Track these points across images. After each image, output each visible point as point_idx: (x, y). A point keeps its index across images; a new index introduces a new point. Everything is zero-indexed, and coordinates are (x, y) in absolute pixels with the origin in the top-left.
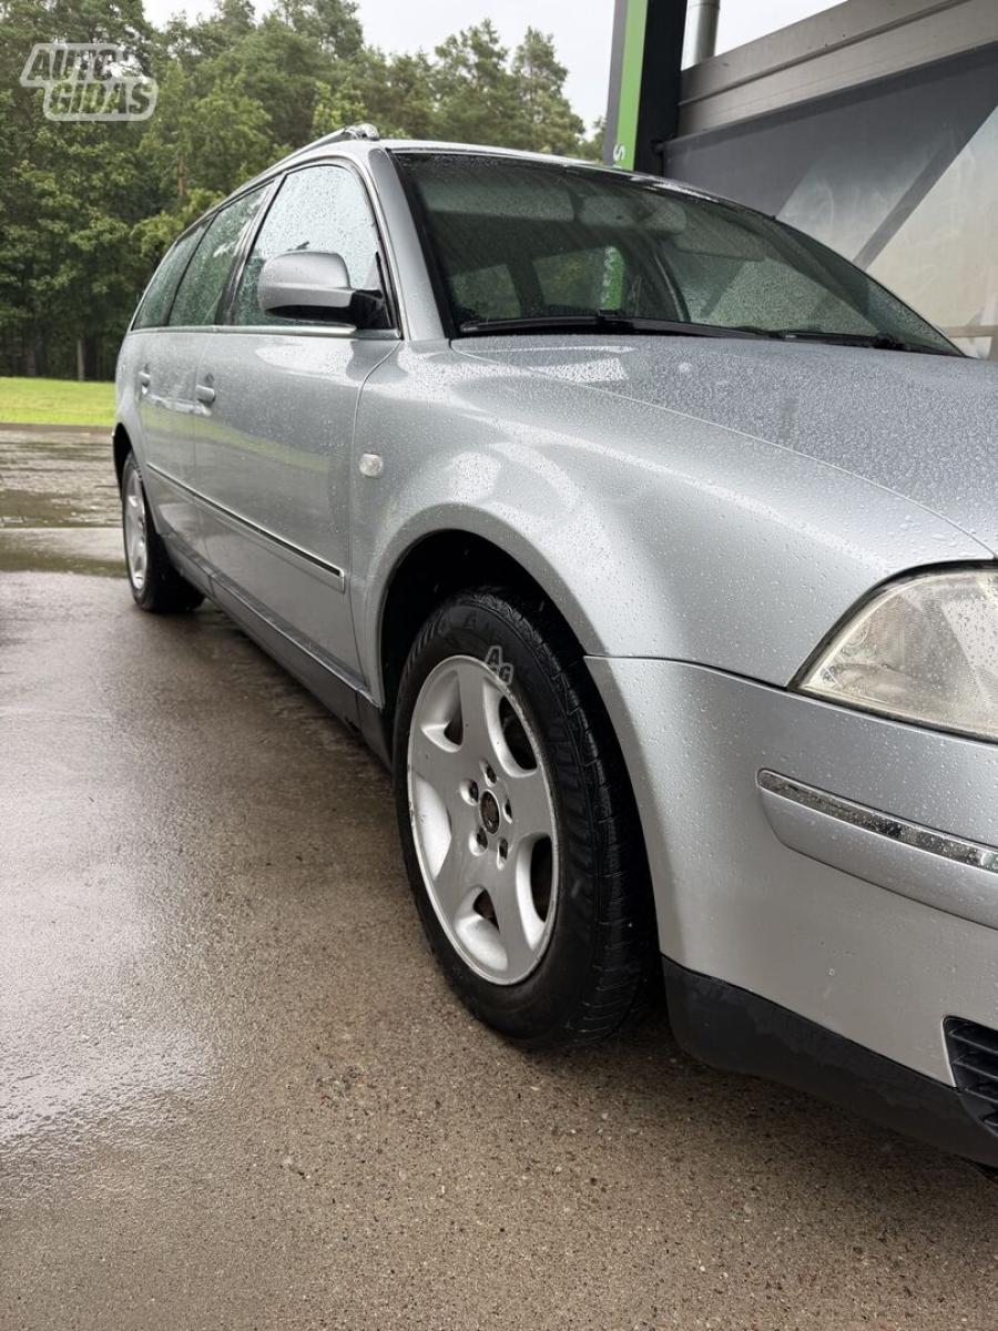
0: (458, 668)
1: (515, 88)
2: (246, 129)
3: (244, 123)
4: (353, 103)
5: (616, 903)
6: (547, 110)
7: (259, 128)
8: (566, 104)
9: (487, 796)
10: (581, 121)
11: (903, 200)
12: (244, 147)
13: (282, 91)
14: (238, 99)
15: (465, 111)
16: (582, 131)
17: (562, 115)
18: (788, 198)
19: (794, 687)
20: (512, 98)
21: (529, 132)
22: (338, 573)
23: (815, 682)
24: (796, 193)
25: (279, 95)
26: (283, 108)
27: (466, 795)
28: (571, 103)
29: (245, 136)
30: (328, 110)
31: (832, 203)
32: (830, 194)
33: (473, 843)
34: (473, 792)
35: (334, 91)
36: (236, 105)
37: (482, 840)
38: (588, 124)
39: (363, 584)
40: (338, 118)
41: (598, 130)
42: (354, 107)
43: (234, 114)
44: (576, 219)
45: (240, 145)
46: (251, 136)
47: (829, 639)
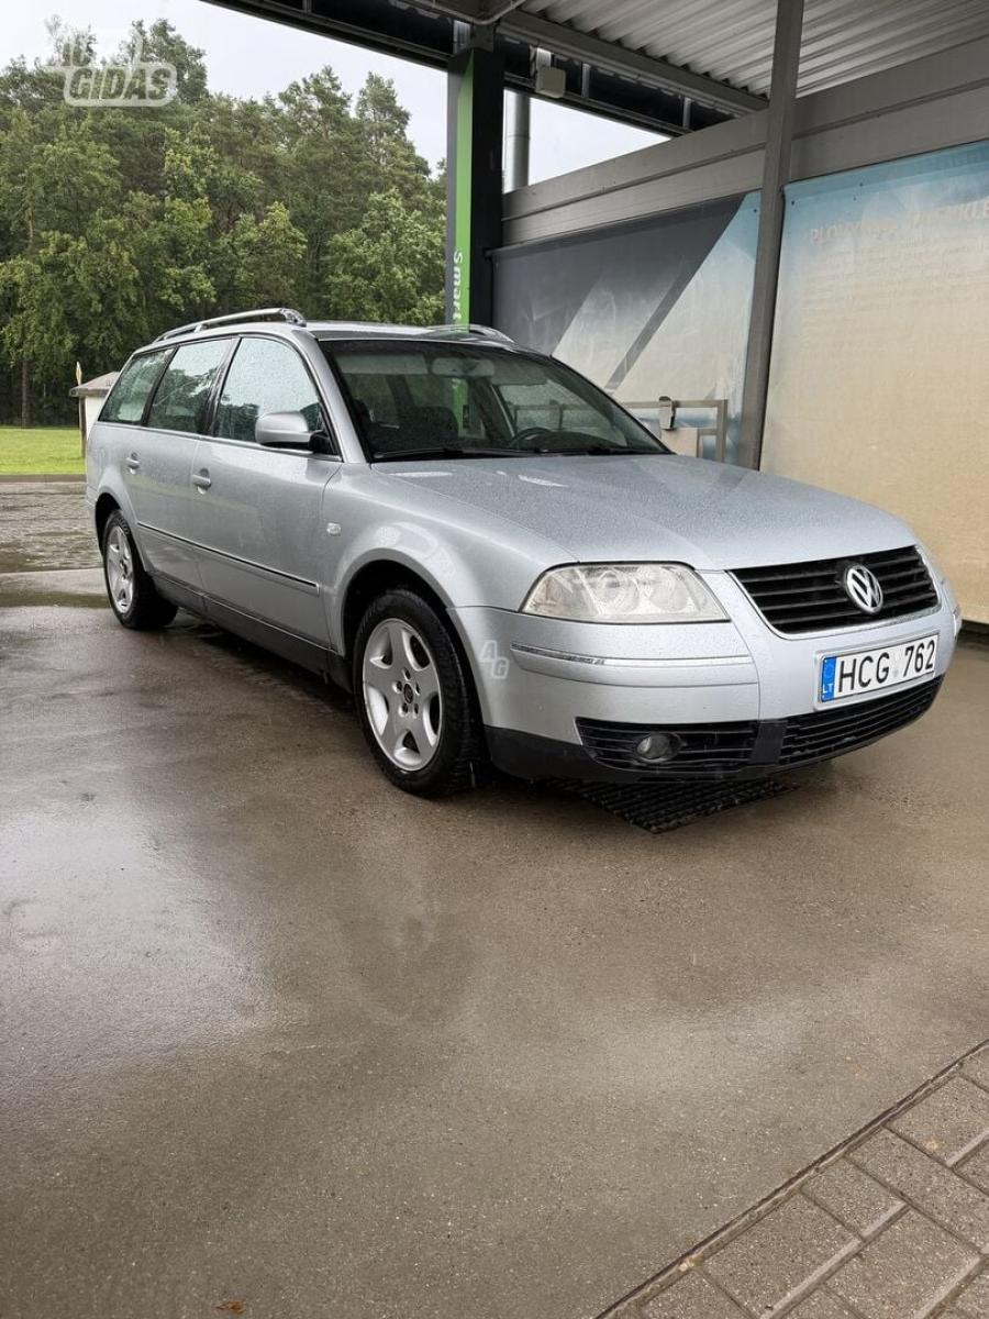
0: (388, 625)
1: (360, 132)
2: (96, 174)
3: (93, 168)
4: (202, 148)
5: (466, 711)
6: (393, 154)
7: (109, 172)
8: (411, 148)
9: (407, 686)
10: (426, 163)
11: (661, 306)
12: (96, 190)
13: (129, 135)
14: (85, 144)
15: (311, 154)
16: (427, 172)
17: (407, 158)
18: (585, 299)
19: (520, 611)
20: (357, 141)
21: (376, 174)
22: (314, 585)
23: (527, 608)
24: (589, 297)
25: (127, 140)
26: (132, 153)
27: (395, 688)
28: (415, 144)
29: (96, 182)
30: (178, 155)
31: (614, 307)
32: (612, 298)
33: (400, 711)
34: (399, 687)
35: (183, 136)
36: (83, 150)
37: (405, 709)
38: (432, 165)
39: (331, 591)
40: (188, 163)
41: (442, 172)
42: (204, 152)
43: (83, 160)
44: (430, 372)
45: (92, 189)
46: (102, 180)
47: (530, 593)
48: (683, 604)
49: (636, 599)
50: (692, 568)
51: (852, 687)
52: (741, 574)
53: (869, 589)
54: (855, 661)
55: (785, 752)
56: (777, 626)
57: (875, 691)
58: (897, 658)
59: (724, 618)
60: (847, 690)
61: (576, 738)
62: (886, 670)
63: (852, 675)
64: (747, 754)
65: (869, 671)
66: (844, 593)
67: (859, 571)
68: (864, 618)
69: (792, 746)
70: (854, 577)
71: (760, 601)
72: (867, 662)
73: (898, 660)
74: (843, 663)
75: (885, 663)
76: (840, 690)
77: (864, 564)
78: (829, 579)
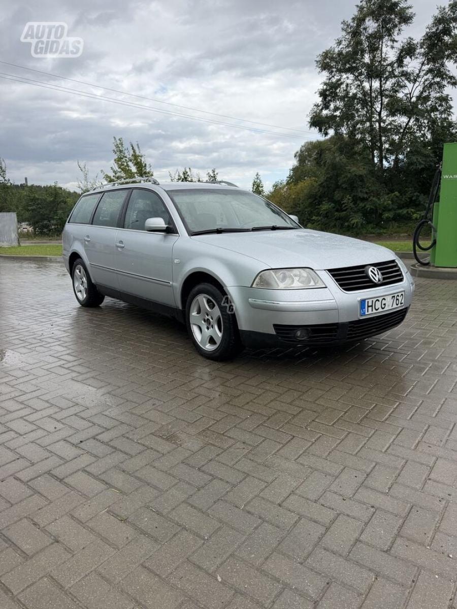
0: (197, 298)
9: (208, 319)
19: (251, 287)
22: (169, 283)
23: (254, 286)
27: (203, 322)
33: (206, 330)
34: (205, 321)
37: (208, 328)
39: (177, 284)
47: (254, 280)
48: (309, 282)
49: (293, 281)
50: (313, 269)
51: (372, 311)
52: (330, 271)
53: (377, 275)
54: (372, 301)
55: (348, 335)
56: (343, 289)
57: (381, 312)
58: (388, 300)
59: (324, 286)
60: (370, 312)
61: (273, 332)
62: (385, 304)
63: (372, 306)
64: (335, 336)
65: (378, 305)
66: (367, 276)
67: (373, 269)
68: (375, 285)
69: (351, 332)
70: (371, 271)
71: (337, 280)
72: (377, 302)
73: (389, 300)
74: (368, 302)
75: (384, 302)
76: (368, 311)
77: (375, 266)
78: (363, 272)
